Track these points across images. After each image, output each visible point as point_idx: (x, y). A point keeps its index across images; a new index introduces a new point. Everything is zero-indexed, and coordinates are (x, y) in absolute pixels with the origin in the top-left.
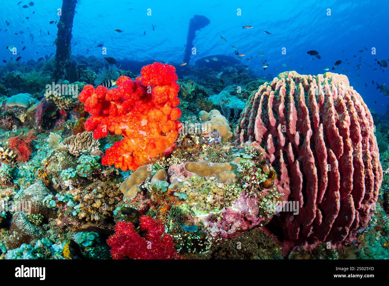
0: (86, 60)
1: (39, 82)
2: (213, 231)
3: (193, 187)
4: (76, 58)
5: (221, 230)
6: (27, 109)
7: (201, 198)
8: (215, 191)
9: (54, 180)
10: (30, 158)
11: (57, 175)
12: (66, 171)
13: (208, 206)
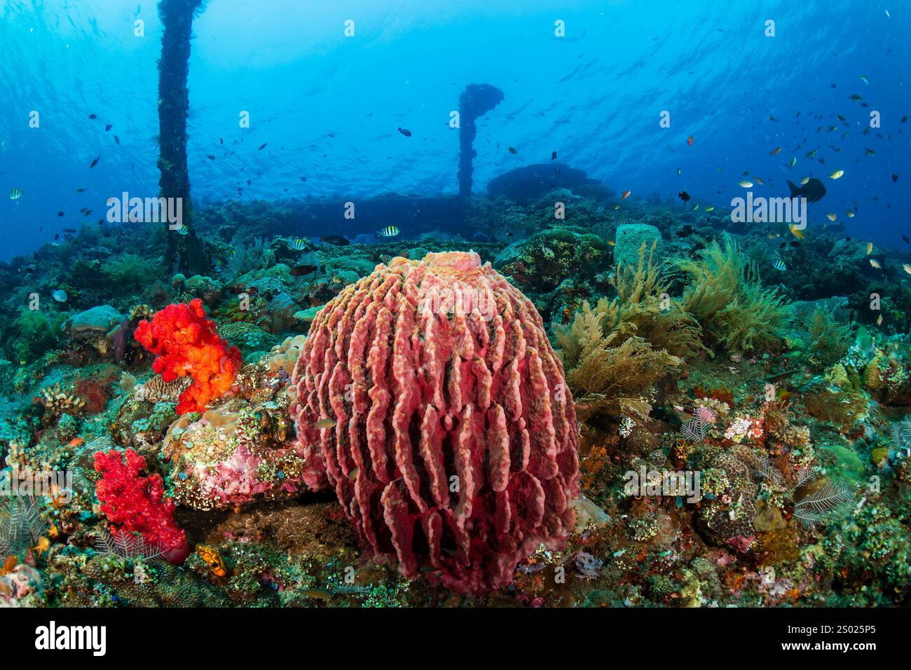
0: (243, 212)
1: (141, 274)
2: (208, 486)
3: (203, 437)
4: (226, 208)
5: (217, 487)
6: (105, 333)
7: (204, 448)
8: (216, 442)
9: (124, 434)
10: (105, 407)
11: (128, 428)
12: (138, 422)
13: (208, 458)
